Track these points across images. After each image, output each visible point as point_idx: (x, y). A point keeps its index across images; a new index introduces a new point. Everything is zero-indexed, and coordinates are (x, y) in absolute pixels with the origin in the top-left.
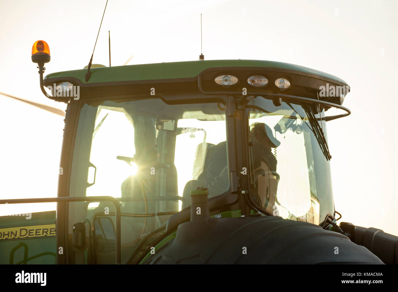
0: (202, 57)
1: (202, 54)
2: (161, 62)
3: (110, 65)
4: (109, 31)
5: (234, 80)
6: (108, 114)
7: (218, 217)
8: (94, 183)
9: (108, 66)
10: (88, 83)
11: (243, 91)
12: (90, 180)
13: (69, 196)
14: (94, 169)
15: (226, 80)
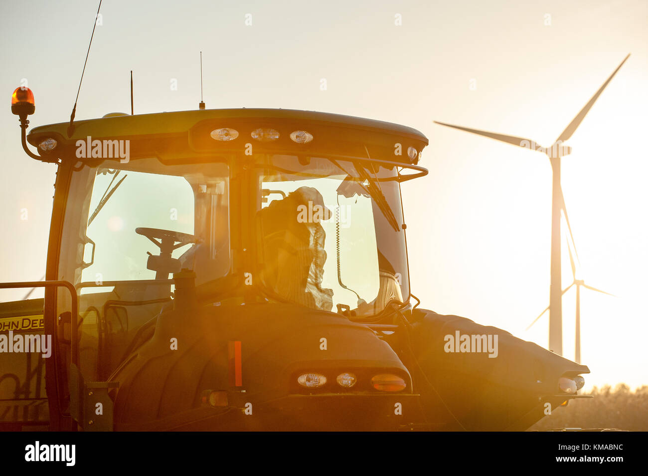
0: (202, 105)
1: (202, 102)
2: (162, 112)
3: (132, 113)
4: (131, 72)
5: (234, 134)
6: (126, 175)
7: (217, 305)
8: (92, 263)
9: (130, 114)
10: (71, 139)
11: (246, 148)
12: (87, 259)
13: (57, 279)
14: (92, 245)
15: (227, 135)
